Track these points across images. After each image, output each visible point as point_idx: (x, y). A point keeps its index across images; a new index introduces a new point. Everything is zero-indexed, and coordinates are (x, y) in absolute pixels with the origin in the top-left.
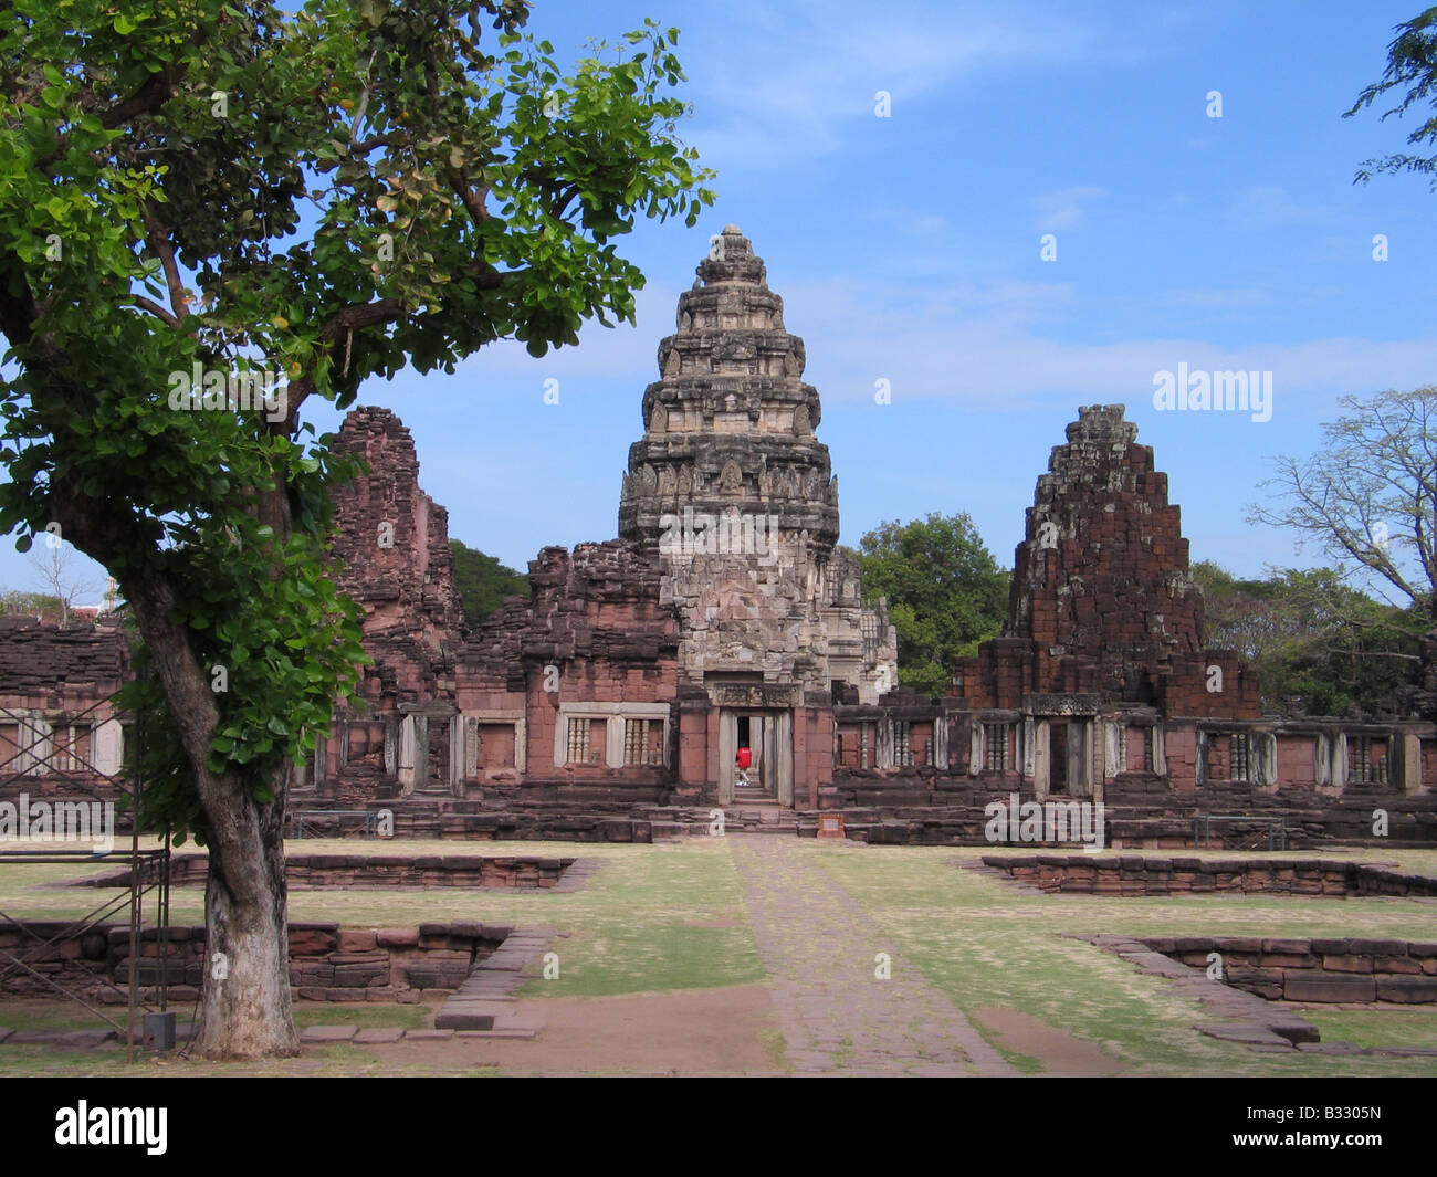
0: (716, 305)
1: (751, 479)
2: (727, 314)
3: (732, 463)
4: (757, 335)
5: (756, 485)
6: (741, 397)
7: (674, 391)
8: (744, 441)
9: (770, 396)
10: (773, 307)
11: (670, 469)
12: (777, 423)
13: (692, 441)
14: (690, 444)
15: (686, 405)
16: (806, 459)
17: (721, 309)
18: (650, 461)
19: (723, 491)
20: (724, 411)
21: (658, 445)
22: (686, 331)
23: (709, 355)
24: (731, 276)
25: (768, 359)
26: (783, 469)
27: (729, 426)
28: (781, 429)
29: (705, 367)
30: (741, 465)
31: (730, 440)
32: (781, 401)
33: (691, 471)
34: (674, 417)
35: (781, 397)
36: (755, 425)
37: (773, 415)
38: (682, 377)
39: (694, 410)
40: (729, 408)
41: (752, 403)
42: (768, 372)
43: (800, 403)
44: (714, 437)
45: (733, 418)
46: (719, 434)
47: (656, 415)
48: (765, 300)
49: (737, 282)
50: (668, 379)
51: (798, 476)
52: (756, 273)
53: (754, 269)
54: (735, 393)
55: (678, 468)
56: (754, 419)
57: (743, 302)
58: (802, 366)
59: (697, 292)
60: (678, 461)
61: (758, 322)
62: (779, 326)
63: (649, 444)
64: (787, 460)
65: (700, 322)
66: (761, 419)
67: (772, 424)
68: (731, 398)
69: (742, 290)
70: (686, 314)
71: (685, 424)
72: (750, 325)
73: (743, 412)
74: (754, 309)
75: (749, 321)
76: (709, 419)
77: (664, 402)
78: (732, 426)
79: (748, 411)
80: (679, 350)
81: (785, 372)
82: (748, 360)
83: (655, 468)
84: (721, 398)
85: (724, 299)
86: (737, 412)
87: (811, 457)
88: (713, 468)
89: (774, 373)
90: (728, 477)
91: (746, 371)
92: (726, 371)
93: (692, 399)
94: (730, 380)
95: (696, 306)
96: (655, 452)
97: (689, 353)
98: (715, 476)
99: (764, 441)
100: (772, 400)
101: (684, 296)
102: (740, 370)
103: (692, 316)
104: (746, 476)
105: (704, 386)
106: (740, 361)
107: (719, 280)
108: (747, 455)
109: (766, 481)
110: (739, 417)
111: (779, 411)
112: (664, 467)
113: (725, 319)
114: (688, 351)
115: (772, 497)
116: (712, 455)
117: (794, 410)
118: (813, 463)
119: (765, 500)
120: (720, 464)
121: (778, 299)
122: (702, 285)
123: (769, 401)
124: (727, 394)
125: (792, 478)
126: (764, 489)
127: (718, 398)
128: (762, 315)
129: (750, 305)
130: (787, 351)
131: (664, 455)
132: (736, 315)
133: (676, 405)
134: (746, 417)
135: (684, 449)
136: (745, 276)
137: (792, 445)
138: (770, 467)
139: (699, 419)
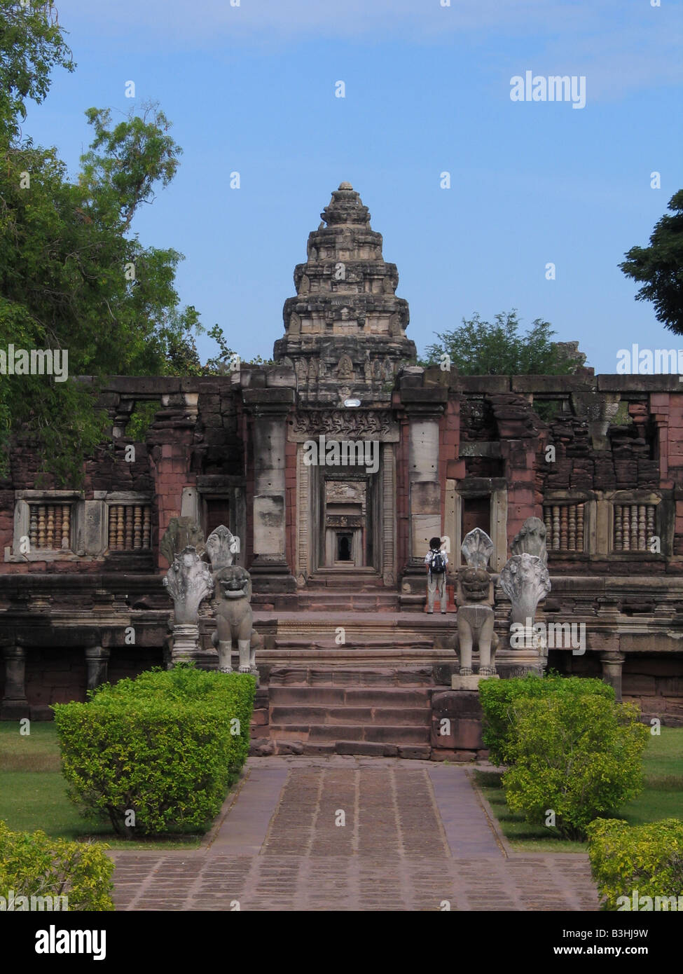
0: (335, 243)
1: (359, 368)
2: (342, 249)
3: (346, 356)
4: (363, 265)
5: (363, 372)
6: (351, 310)
7: (305, 305)
8: (354, 341)
9: (372, 308)
10: (375, 242)
11: (303, 361)
12: (377, 327)
13: (319, 341)
14: (317, 343)
15: (314, 315)
16: (398, 352)
17: (338, 246)
18: (289, 354)
19: (340, 376)
20: (340, 320)
21: (294, 343)
22: (313, 262)
23: (330, 279)
24: (345, 221)
25: (371, 281)
26: (382, 360)
27: (344, 330)
28: (380, 331)
29: (327, 287)
30: (352, 358)
31: (344, 340)
32: (380, 312)
33: (317, 361)
34: (306, 323)
35: (381, 309)
36: (362, 329)
37: (375, 321)
38: (312, 295)
39: (319, 318)
40: (344, 318)
41: (360, 314)
42: (371, 290)
43: (394, 312)
44: (333, 338)
45: (347, 324)
46: (337, 336)
47: (293, 322)
48: (370, 238)
49: (349, 225)
50: (301, 297)
51: (392, 364)
52: (363, 217)
53: (362, 216)
54: (348, 307)
55: (308, 360)
56: (361, 325)
57: (354, 240)
58: (396, 284)
59: (321, 232)
60: (308, 355)
61: (365, 255)
62: (379, 258)
63: (288, 342)
64: (384, 354)
65: (323, 254)
66: (366, 325)
67: (374, 328)
68: (345, 311)
69: (352, 232)
70: (314, 249)
71: (313, 328)
72: (359, 256)
73: (353, 320)
74: (361, 245)
75: (358, 254)
76: (330, 325)
77: (298, 313)
78: (346, 330)
79: (357, 319)
80: (308, 275)
81: (383, 291)
82: (357, 283)
83: (293, 359)
84: (338, 311)
85: (340, 239)
86: (350, 320)
87: (401, 351)
88: (333, 360)
89: (375, 291)
90: (343, 366)
91: (355, 291)
92: (342, 291)
93: (317, 311)
94: (344, 298)
95: (321, 243)
96: (292, 347)
97: (316, 277)
98: (334, 365)
99: (368, 340)
100: (374, 311)
101: (312, 235)
102: (352, 289)
103: (318, 250)
104: (355, 365)
105: (326, 302)
106: (351, 284)
107: (337, 223)
108: (356, 351)
109: (369, 368)
110: (351, 323)
111: (379, 318)
112: (299, 359)
113: (341, 253)
114: (315, 276)
115: (374, 380)
116: (332, 351)
117: (389, 317)
118: (403, 354)
119: (368, 382)
120: (338, 357)
121: (379, 235)
122: (325, 226)
123: (371, 312)
124: (342, 307)
125: (387, 366)
126: (368, 375)
127: (336, 311)
128: (367, 249)
129: (359, 243)
130: (385, 275)
131: (298, 351)
132: (349, 250)
133: (307, 315)
134: (355, 323)
135: (313, 346)
136: (355, 221)
137: (387, 343)
138: (372, 359)
139: (323, 325)
